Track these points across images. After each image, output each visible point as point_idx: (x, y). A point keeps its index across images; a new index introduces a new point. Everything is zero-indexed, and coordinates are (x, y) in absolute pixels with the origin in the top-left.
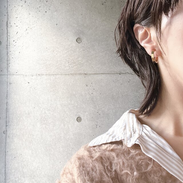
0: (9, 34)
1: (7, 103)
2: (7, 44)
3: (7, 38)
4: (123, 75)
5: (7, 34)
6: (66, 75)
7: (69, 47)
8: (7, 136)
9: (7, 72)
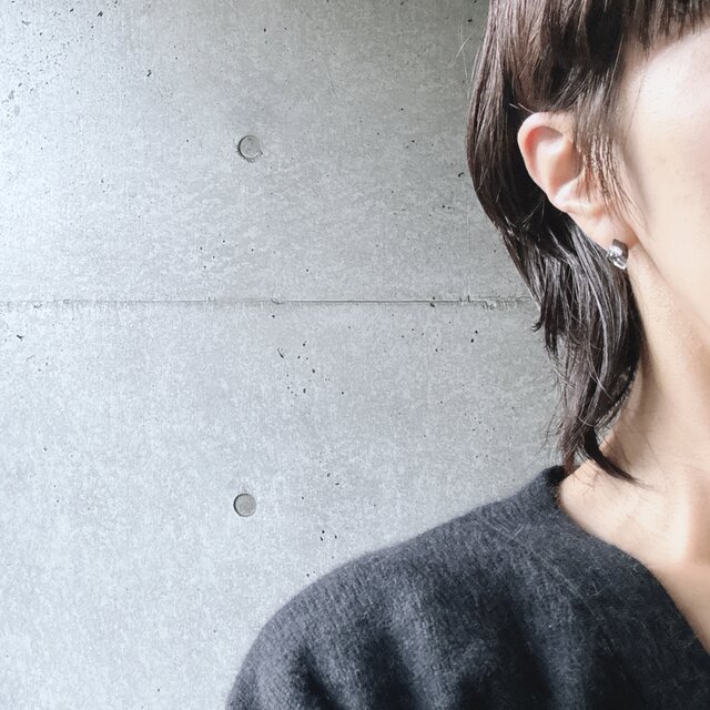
4: (447, 308)
6: (188, 303)
7: (205, 179)
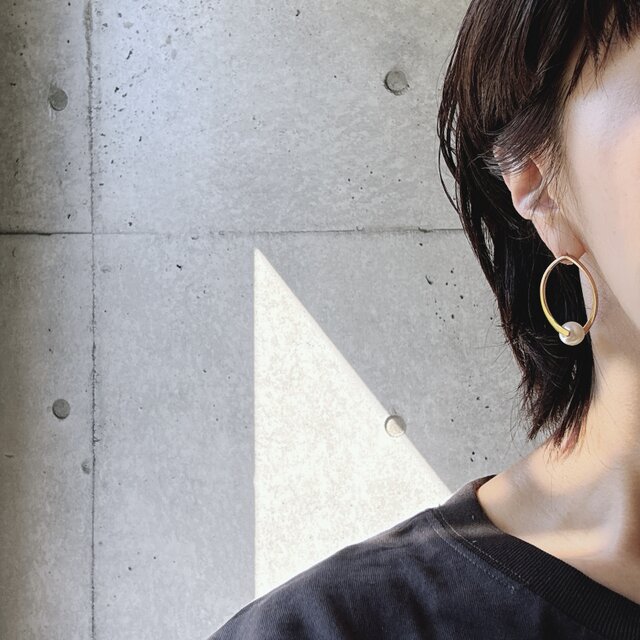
0: (94, 62)
1: (94, 347)
2: (90, 102)
3: (87, 77)
5: (89, 62)
6: (337, 233)
7: (353, 113)
8: (98, 483)
9: (93, 221)
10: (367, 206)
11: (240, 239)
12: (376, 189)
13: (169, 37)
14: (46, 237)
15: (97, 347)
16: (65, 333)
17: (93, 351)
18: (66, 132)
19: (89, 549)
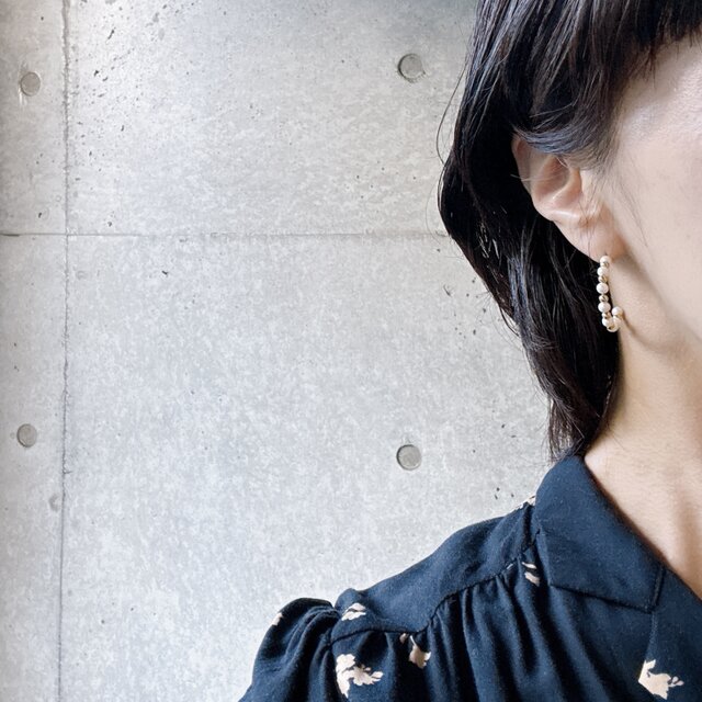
0: (72, 41)
1: (66, 364)
2: (66, 86)
3: (63, 58)
5: (65, 42)
6: (344, 237)
7: (362, 102)
8: (68, 521)
9: (67, 220)
10: (377, 206)
11: (235, 243)
12: (388, 188)
13: (157, 15)
14: (14, 238)
15: (70, 364)
16: (33, 348)
17: (65, 369)
18: (38, 120)
19: (56, 599)
